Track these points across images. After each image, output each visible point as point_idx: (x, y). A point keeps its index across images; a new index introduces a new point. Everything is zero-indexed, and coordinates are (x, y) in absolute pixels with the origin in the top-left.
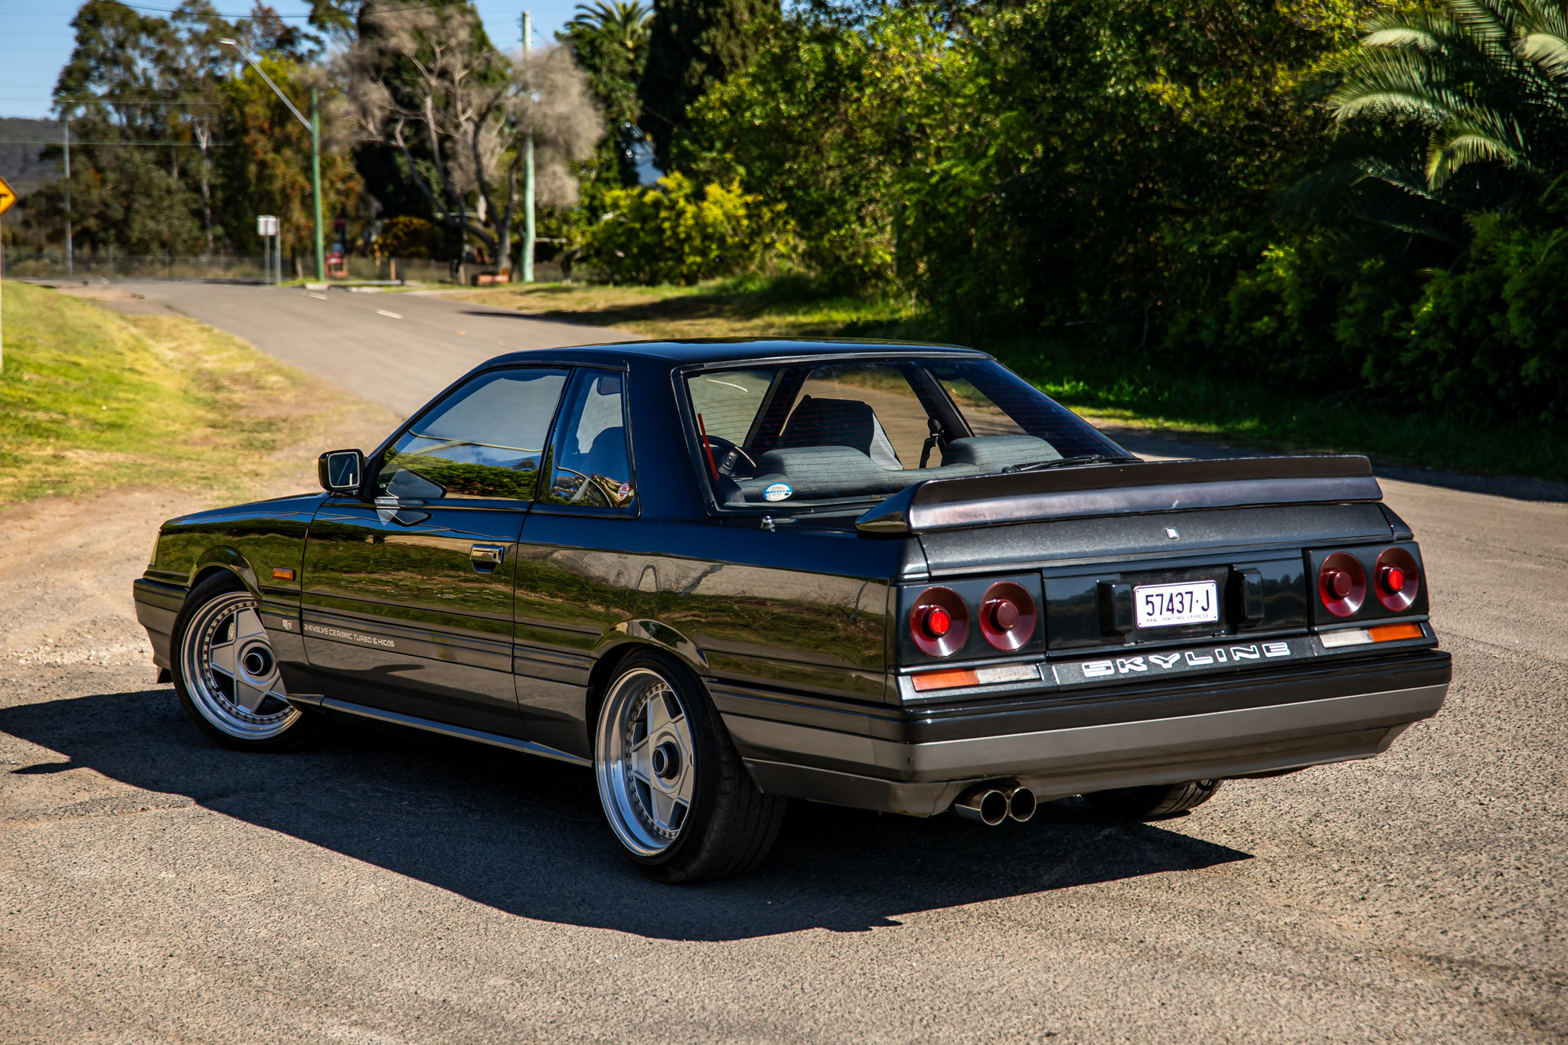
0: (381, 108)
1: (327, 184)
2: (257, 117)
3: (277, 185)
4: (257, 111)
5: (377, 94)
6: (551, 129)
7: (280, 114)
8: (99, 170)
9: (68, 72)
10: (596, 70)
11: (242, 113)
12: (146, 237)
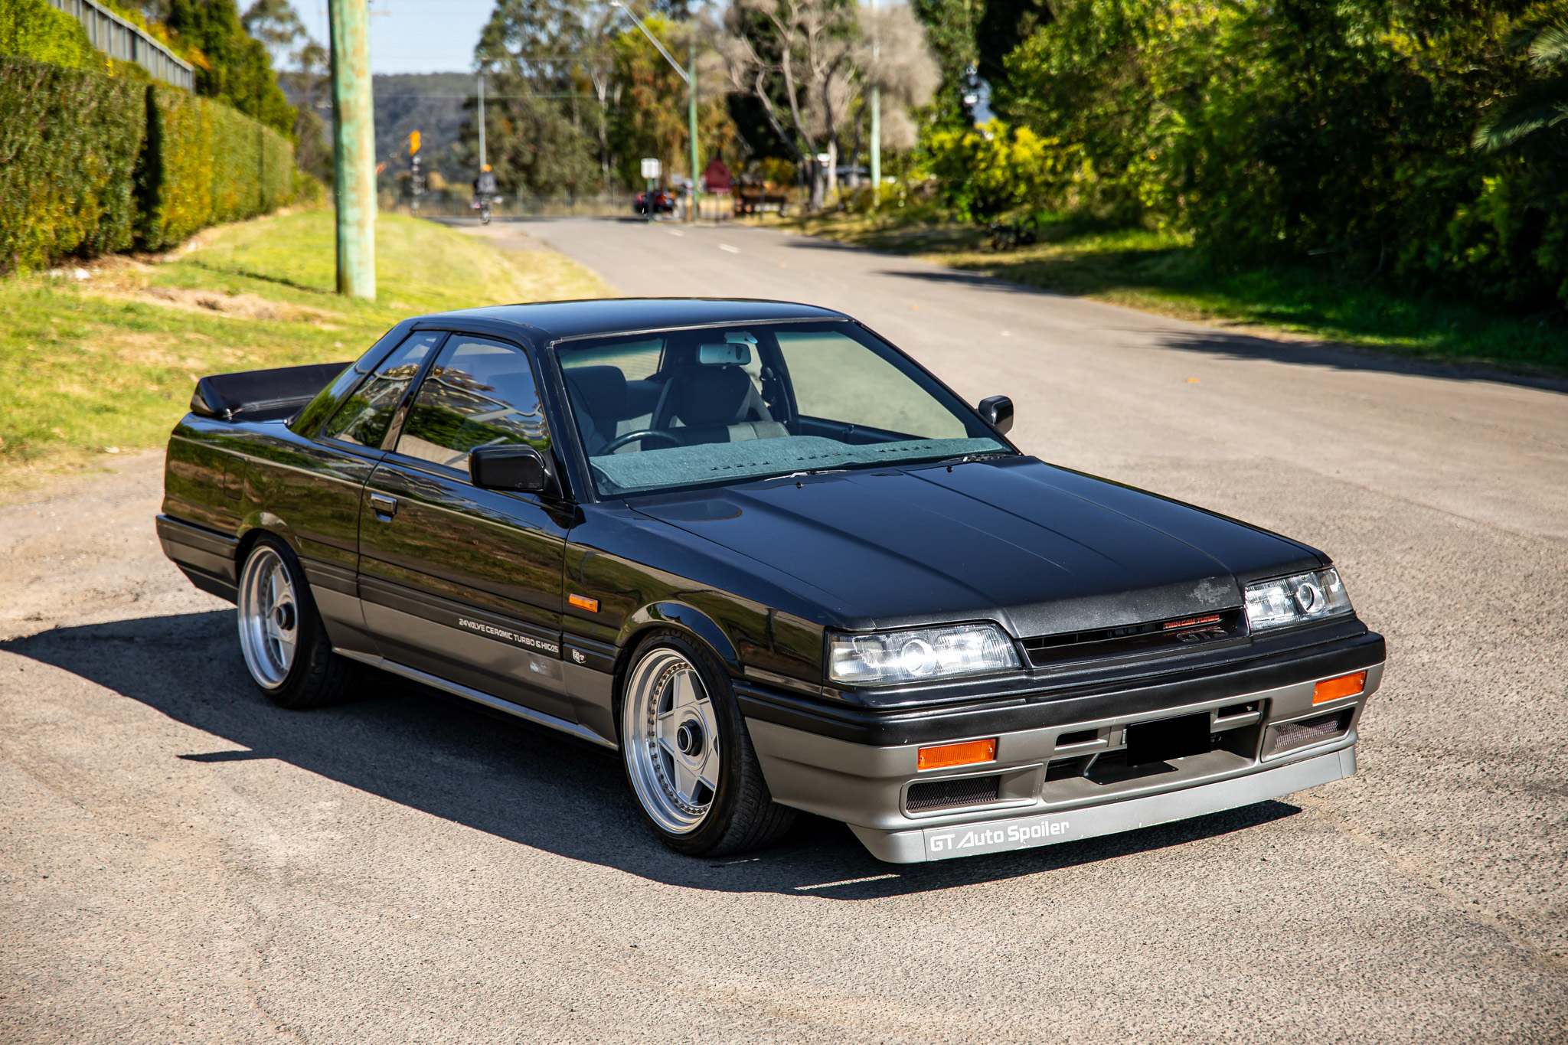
0: (745, 62)
1: (703, 131)
2: (641, 70)
3: (659, 132)
4: (642, 65)
5: (742, 49)
6: (893, 80)
7: (663, 67)
8: (512, 120)
9: (488, 31)
10: (937, 22)
11: (630, 68)
12: (552, 180)
